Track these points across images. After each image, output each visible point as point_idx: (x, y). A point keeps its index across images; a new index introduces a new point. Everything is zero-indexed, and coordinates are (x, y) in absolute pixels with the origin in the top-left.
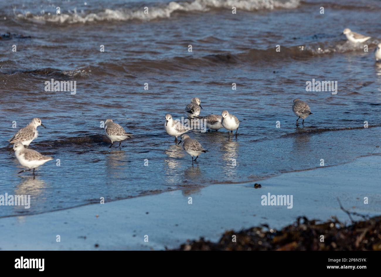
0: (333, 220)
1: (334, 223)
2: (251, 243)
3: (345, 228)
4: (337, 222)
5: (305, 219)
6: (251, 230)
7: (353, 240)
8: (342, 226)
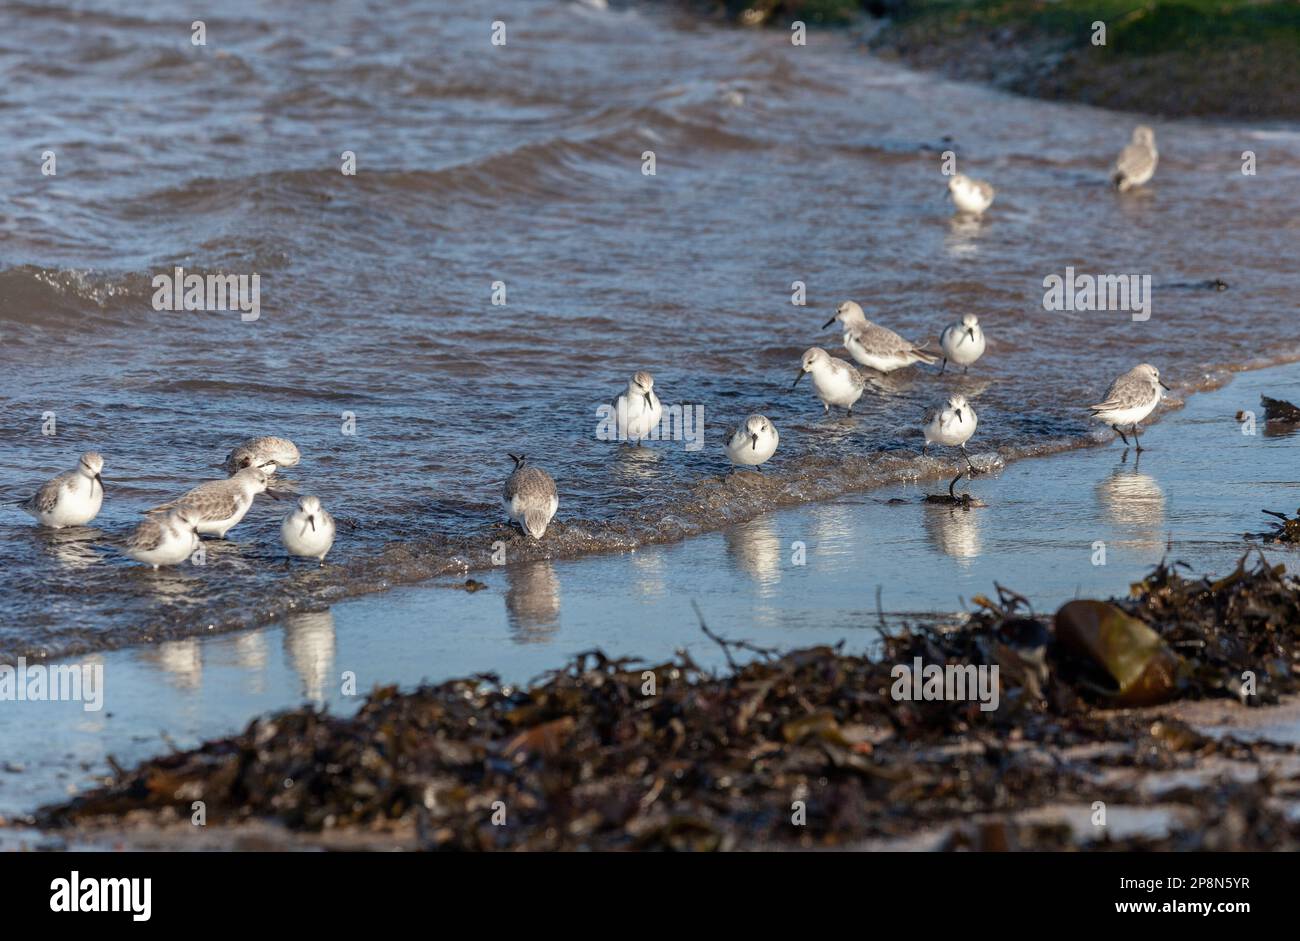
0: (679, 661)
1: (681, 669)
2: (448, 721)
3: (713, 681)
4: (689, 665)
5: (600, 657)
6: (449, 686)
7: (730, 712)
8: (706, 678)
